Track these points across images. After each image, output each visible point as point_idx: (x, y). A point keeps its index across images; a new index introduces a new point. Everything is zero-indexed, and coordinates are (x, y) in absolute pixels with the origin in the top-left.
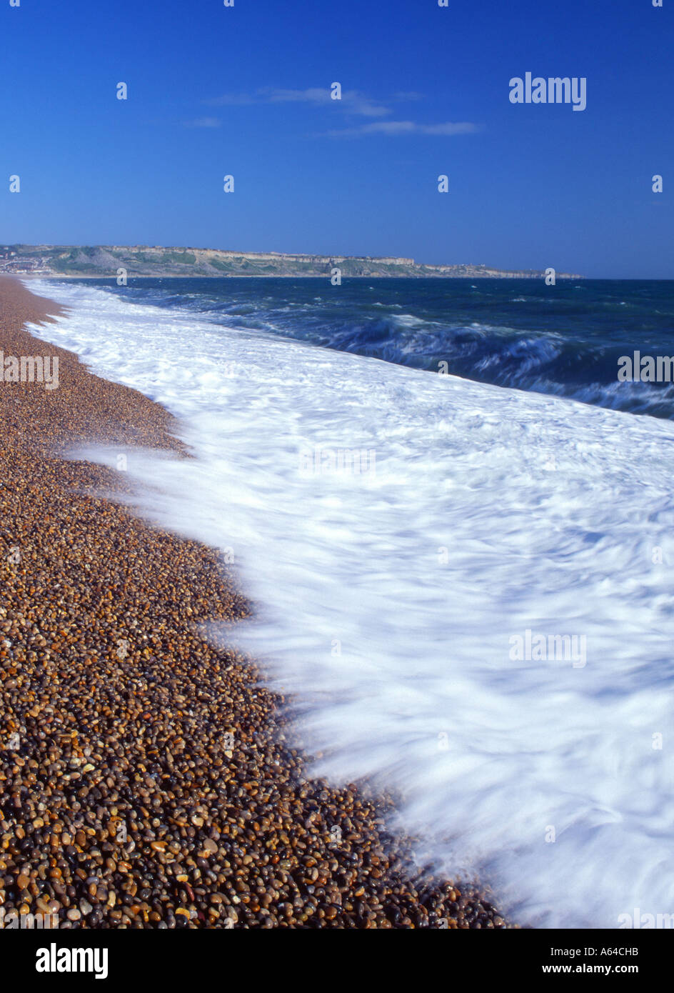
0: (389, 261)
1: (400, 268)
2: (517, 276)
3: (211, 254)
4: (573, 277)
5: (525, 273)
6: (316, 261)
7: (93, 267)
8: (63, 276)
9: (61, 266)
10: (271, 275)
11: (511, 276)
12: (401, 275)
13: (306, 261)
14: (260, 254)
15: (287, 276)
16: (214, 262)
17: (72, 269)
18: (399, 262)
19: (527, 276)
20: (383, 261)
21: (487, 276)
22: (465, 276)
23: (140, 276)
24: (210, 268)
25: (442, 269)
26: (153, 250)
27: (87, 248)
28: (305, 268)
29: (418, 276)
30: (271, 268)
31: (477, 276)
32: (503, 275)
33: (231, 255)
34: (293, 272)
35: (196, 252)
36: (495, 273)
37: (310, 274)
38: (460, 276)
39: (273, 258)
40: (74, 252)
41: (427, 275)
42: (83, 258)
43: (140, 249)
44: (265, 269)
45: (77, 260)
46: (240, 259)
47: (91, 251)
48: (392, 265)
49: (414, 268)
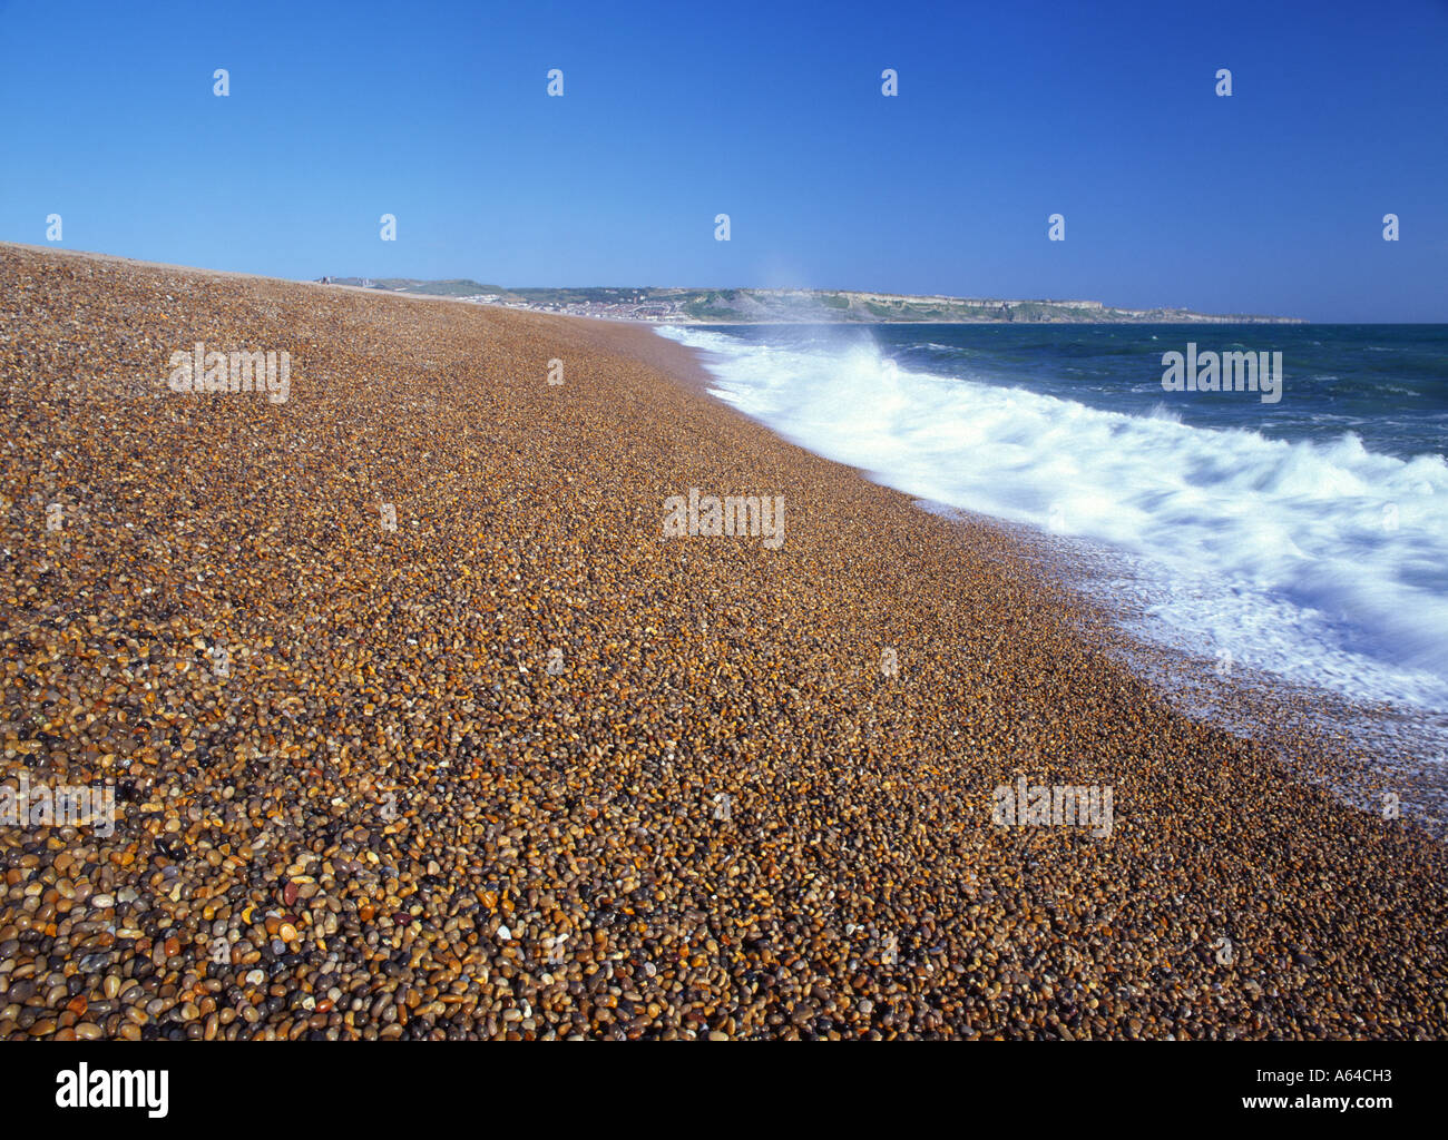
0: (1073, 305)
1: (1086, 313)
2: (1225, 321)
3: (867, 297)
4: (1293, 322)
5: (1234, 317)
6: (988, 305)
7: (732, 312)
8: (698, 322)
9: (696, 311)
10: (935, 321)
11: (1217, 320)
12: (1087, 321)
13: (976, 305)
14: (922, 298)
15: (953, 322)
16: (869, 306)
17: (709, 315)
18: (1084, 305)
19: (1238, 321)
20: (1065, 305)
21: (1189, 322)
22: (1163, 321)
23: (785, 323)
24: (865, 314)
25: (1135, 314)
26: (801, 293)
27: (725, 291)
28: (975, 313)
29: (1107, 321)
30: (935, 313)
31: (1176, 322)
32: (1209, 320)
33: (889, 299)
34: (961, 317)
35: (850, 296)
36: (1199, 318)
37: (981, 320)
38: (1157, 322)
39: (938, 301)
40: (711, 295)
41: (1117, 321)
42: (721, 303)
43: (786, 292)
44: (928, 314)
45: (715, 304)
46: (900, 303)
47: (730, 295)
48: (1076, 309)
49: (1101, 312)
